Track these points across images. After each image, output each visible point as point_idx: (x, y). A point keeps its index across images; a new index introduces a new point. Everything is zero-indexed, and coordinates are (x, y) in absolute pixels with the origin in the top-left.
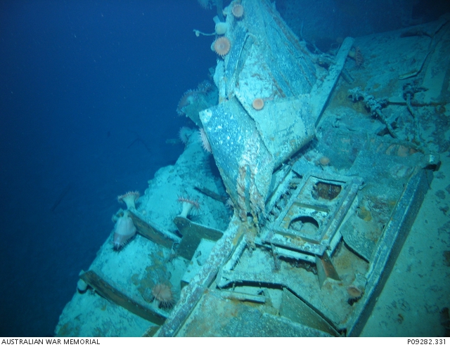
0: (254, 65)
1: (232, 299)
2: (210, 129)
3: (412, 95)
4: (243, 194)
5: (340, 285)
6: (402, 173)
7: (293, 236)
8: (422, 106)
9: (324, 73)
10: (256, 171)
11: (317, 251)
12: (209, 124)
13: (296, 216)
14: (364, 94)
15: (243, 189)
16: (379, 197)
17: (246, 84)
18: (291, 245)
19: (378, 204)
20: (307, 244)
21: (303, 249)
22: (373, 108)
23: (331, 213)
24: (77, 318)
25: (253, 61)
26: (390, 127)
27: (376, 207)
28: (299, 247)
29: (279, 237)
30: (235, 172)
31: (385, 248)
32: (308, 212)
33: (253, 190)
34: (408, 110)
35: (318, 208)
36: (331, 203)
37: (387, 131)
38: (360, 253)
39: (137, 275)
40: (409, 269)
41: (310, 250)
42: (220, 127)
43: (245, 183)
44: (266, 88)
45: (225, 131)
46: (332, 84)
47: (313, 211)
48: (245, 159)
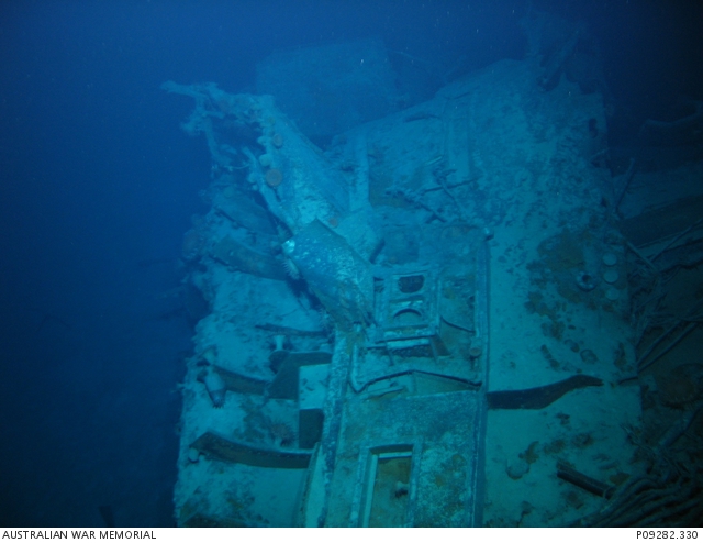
0: (304, 187)
1: (372, 397)
2: (297, 257)
3: (445, 179)
4: (348, 306)
5: (452, 358)
6: (466, 251)
7: (402, 329)
8: (455, 186)
9: (352, 178)
10: (356, 281)
11: (429, 333)
12: (295, 253)
13: (395, 312)
14: (402, 189)
15: (347, 301)
16: (457, 275)
17: (304, 208)
18: (404, 336)
19: (458, 282)
20: (418, 331)
21: (416, 335)
22: (417, 199)
23: (427, 300)
24: (197, 492)
25: (301, 184)
26: (437, 214)
27: (456, 285)
28: (412, 335)
29: (389, 333)
30: (334, 289)
31: (482, 313)
32: (405, 305)
33: (358, 298)
34: (446, 192)
35: (412, 299)
36: (421, 292)
37: (434, 217)
38: (460, 325)
39: (237, 430)
40: (502, 326)
41: (423, 334)
42: (306, 253)
43: (348, 295)
44: (322, 207)
45: (312, 255)
46: (366, 187)
47: (409, 303)
48: (342, 274)
